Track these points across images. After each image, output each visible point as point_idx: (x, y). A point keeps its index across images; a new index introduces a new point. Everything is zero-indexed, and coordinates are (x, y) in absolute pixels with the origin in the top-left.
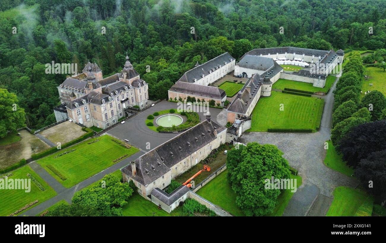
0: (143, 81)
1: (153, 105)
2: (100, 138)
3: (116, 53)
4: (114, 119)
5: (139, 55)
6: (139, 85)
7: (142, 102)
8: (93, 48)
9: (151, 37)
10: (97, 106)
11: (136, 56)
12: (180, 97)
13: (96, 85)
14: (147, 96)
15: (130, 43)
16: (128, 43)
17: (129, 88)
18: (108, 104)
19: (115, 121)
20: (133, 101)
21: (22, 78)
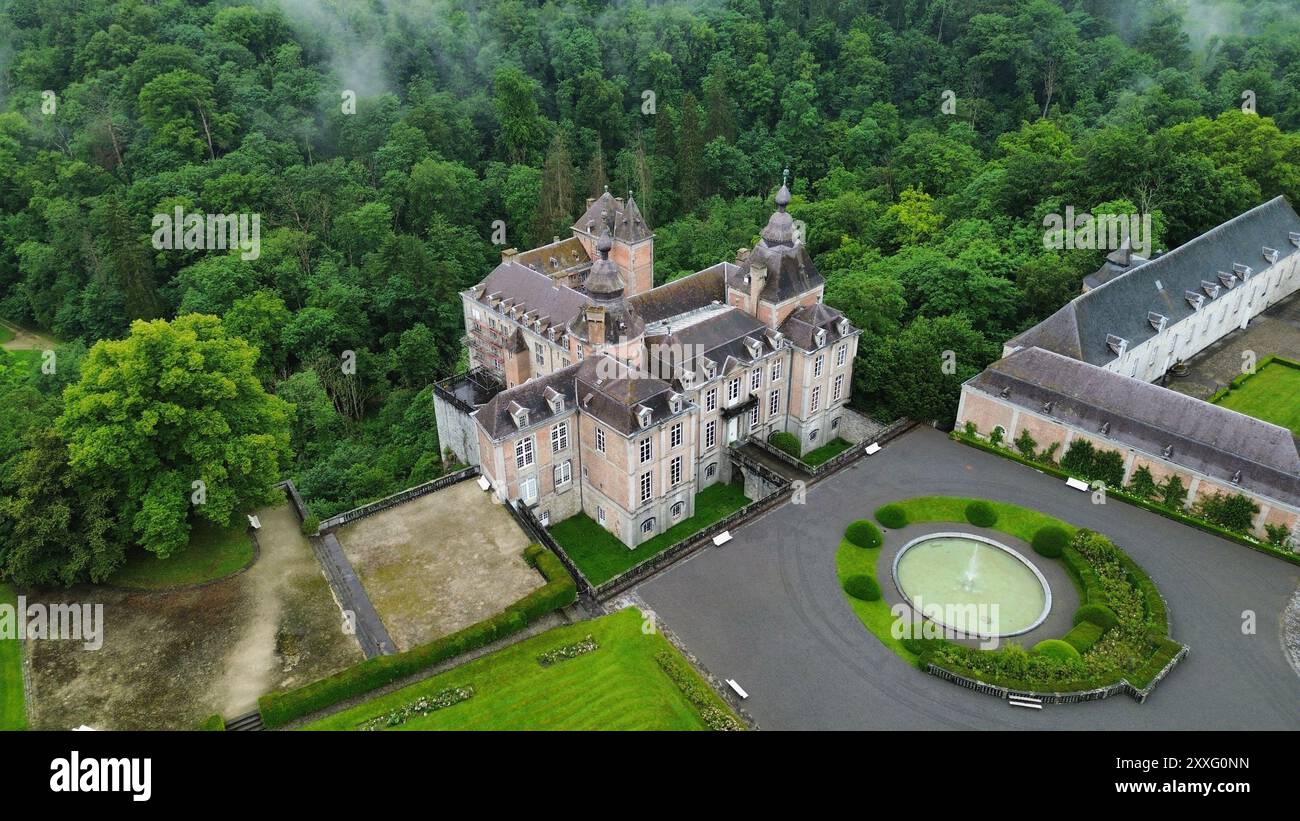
0: (839, 320)
1: (872, 449)
2: (603, 633)
3: (710, 135)
4: (678, 498)
5: (793, 151)
6: (817, 340)
7: (817, 416)
8: (627, 109)
9: (853, 81)
10: (611, 434)
11: (782, 154)
12: (1025, 433)
13: (622, 325)
14: (844, 392)
15: (767, 99)
16: (759, 99)
17: (767, 347)
18: (663, 432)
19: (683, 508)
20: (774, 408)
21: (368, 207)
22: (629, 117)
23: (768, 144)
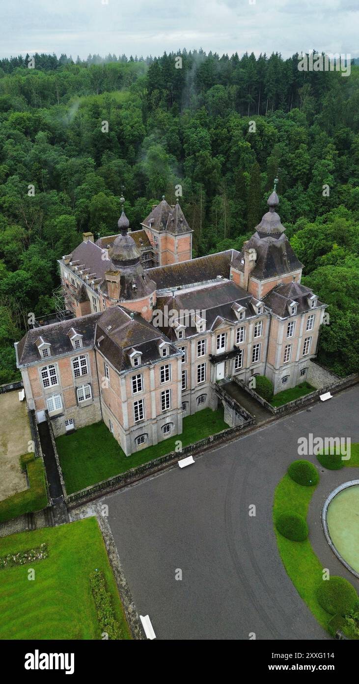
0: (310, 296)
1: (325, 396)
2: (57, 542)
4: (168, 420)
5: (317, 201)
6: (290, 310)
7: (289, 366)
8: (224, 173)
10: (111, 369)
11: (310, 202)
13: (134, 286)
14: (312, 349)
15: (304, 170)
16: (299, 171)
17: (250, 311)
18: (152, 371)
19: (172, 428)
21: (62, 217)
22: (224, 178)
23: (302, 197)
